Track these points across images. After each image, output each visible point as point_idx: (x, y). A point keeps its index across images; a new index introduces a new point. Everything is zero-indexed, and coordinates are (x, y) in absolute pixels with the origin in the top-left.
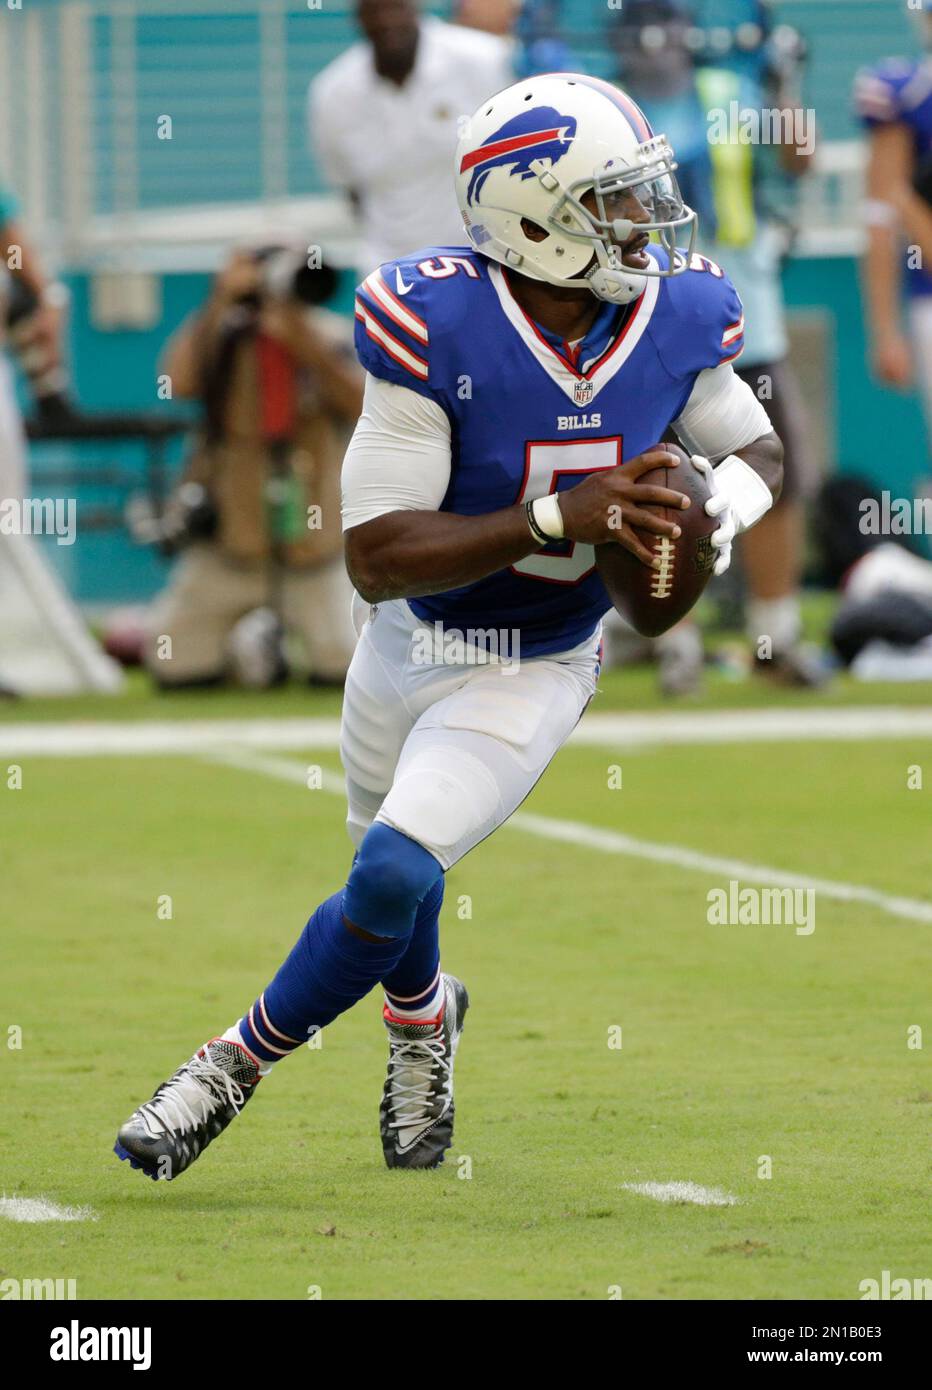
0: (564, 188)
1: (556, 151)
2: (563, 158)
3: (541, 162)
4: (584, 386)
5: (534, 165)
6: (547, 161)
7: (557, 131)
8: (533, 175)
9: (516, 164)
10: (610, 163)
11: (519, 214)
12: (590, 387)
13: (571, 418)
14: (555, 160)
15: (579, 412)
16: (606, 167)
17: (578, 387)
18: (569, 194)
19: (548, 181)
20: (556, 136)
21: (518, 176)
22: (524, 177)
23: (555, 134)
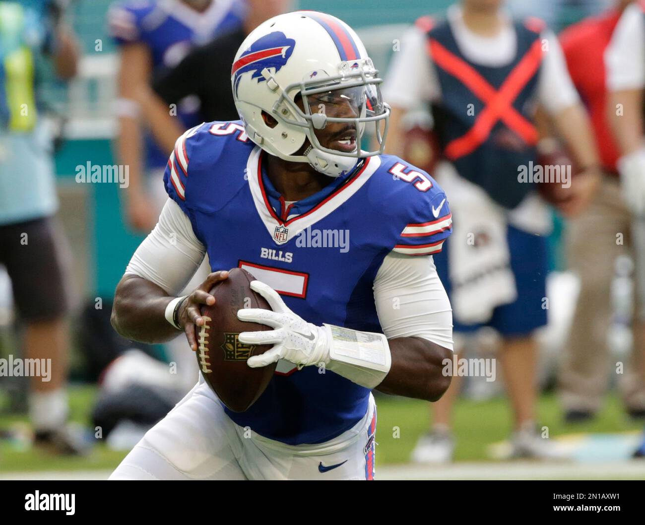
0: (283, 88)
1: (279, 63)
2: (283, 68)
3: (269, 70)
4: (282, 230)
5: (265, 72)
6: (273, 69)
7: (281, 49)
8: (263, 79)
9: (255, 71)
10: (315, 74)
11: (261, 108)
12: (286, 231)
13: (270, 251)
14: (278, 69)
15: (278, 248)
16: (311, 76)
17: (277, 229)
18: (285, 94)
19: (272, 84)
20: (281, 53)
21: (256, 79)
22: (259, 80)
23: (280, 51)
